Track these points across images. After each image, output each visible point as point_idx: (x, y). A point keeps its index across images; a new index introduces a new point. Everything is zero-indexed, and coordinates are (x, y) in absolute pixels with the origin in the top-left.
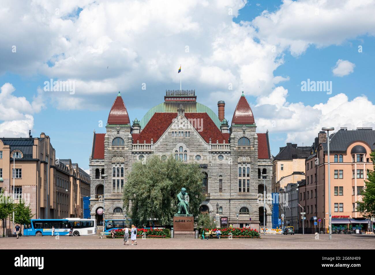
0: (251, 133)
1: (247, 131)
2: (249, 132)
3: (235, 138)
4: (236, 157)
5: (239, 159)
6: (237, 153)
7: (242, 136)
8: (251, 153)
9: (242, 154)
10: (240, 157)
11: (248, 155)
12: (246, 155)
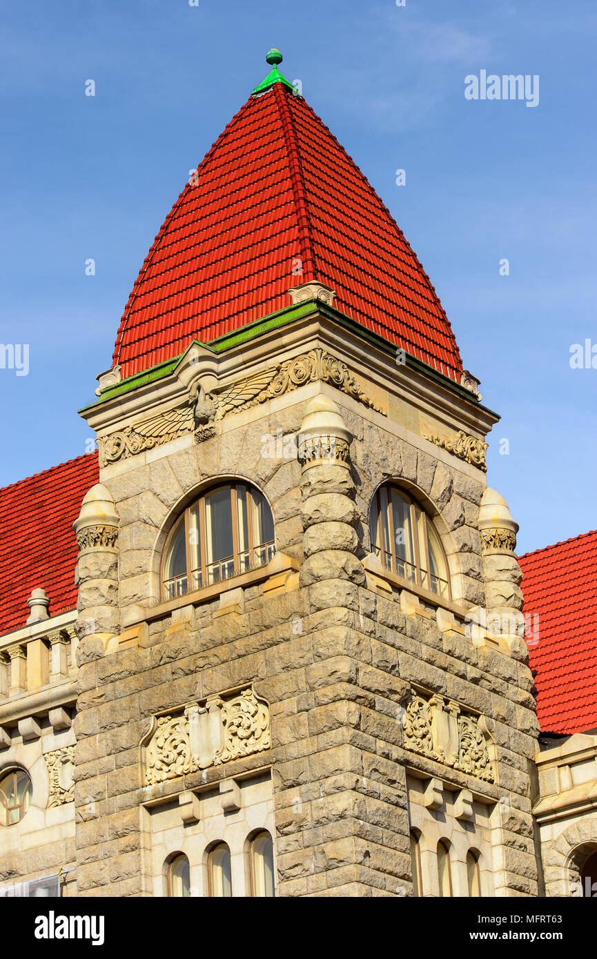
0: (276, 405)
1: (237, 396)
2: (260, 411)
3: (124, 533)
4: (124, 735)
5: (152, 754)
6: (133, 683)
7: (193, 480)
8: (268, 635)
9: (183, 682)
10: (166, 726)
11: (241, 669)
12: (218, 680)
